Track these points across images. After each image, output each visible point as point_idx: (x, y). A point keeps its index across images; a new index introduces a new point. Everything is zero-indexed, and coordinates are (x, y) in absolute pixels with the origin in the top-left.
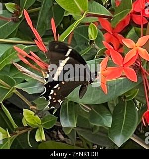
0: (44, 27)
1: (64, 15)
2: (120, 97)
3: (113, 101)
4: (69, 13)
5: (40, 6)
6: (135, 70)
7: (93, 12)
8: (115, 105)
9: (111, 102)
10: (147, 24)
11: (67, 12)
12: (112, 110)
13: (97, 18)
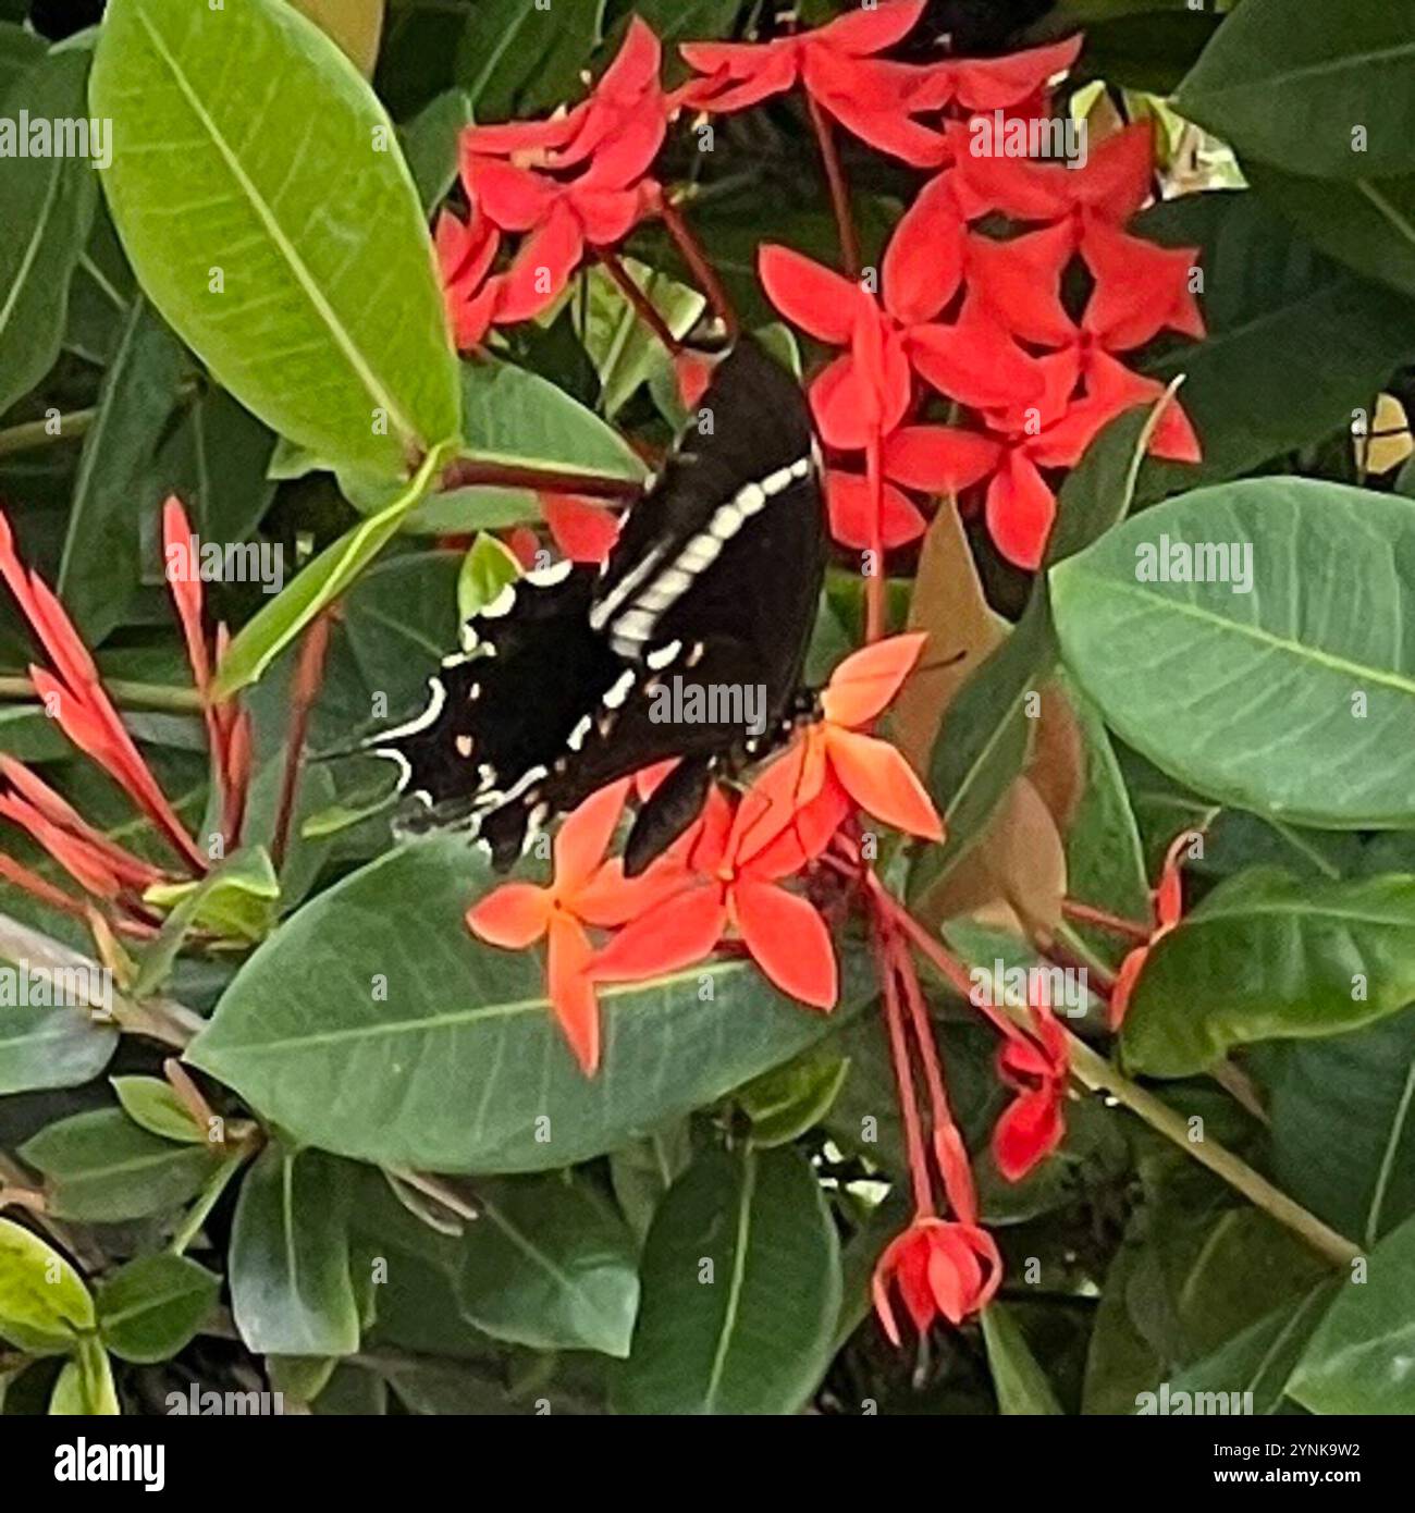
0: (123, 561)
1: (275, 473)
2: (700, 1120)
3: (648, 1143)
4: (314, 453)
5: (90, 400)
6: (818, 905)
7: (499, 447)
8: (668, 1181)
9: (639, 1159)
10: (917, 544)
11: (294, 450)
12: (641, 1215)
13: (531, 495)
